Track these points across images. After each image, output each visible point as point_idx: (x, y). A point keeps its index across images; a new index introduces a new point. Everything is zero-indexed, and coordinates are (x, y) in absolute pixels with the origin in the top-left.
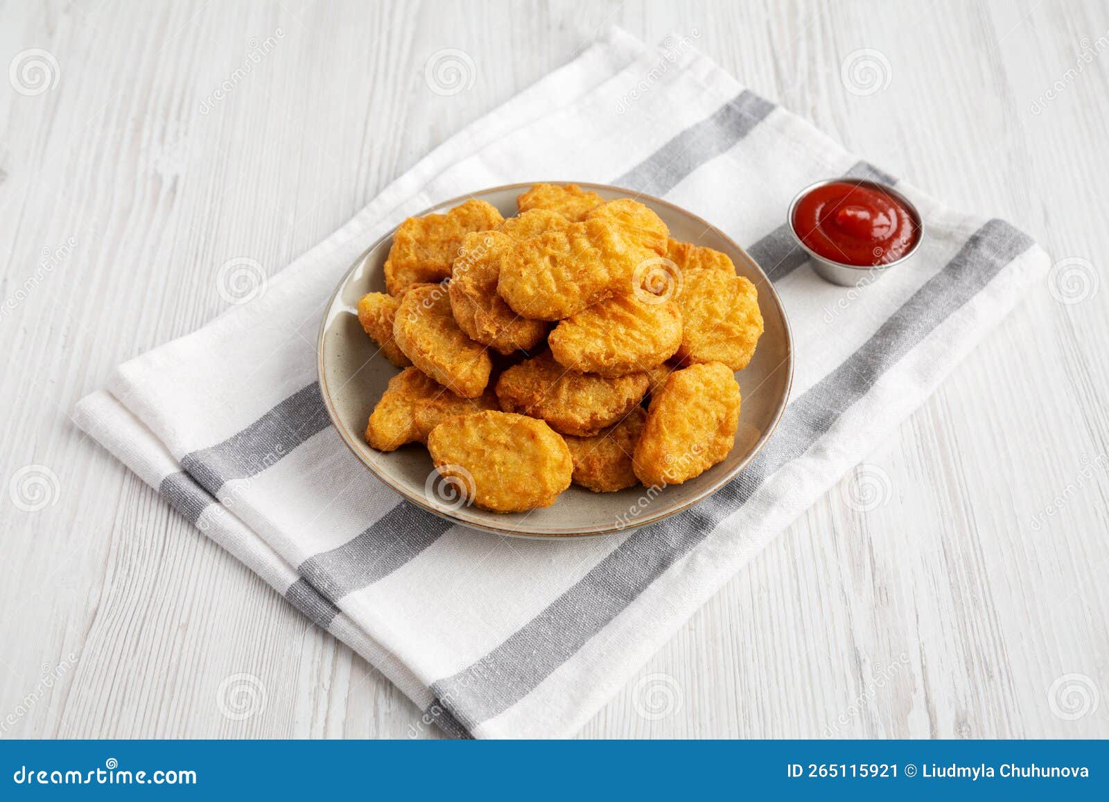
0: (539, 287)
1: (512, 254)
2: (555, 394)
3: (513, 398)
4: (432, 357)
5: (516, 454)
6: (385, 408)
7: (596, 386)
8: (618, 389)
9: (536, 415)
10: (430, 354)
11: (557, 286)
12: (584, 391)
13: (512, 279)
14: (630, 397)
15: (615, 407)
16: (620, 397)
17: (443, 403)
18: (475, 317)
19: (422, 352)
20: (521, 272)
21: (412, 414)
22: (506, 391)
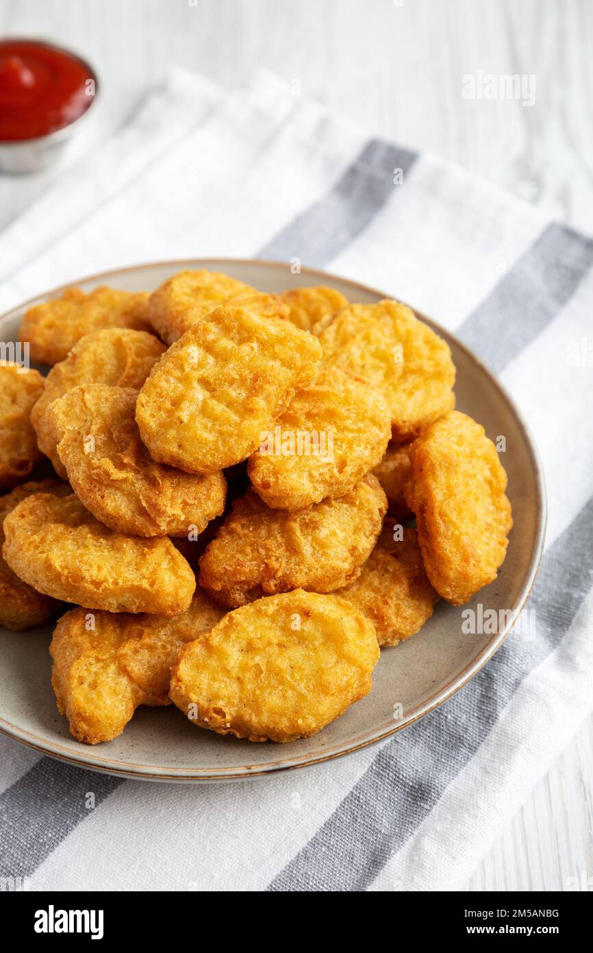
0: (214, 425)
1: (148, 402)
2: (292, 549)
3: (241, 582)
4: (116, 583)
5: (300, 648)
6: (82, 683)
7: (333, 513)
8: (361, 504)
9: (286, 587)
10: (111, 581)
11: (236, 412)
12: (325, 527)
13: (172, 433)
14: (380, 507)
15: (371, 528)
16: (370, 512)
17: (150, 638)
18: (144, 504)
19: (97, 584)
20: (179, 418)
21: (123, 670)
22: (226, 578)
